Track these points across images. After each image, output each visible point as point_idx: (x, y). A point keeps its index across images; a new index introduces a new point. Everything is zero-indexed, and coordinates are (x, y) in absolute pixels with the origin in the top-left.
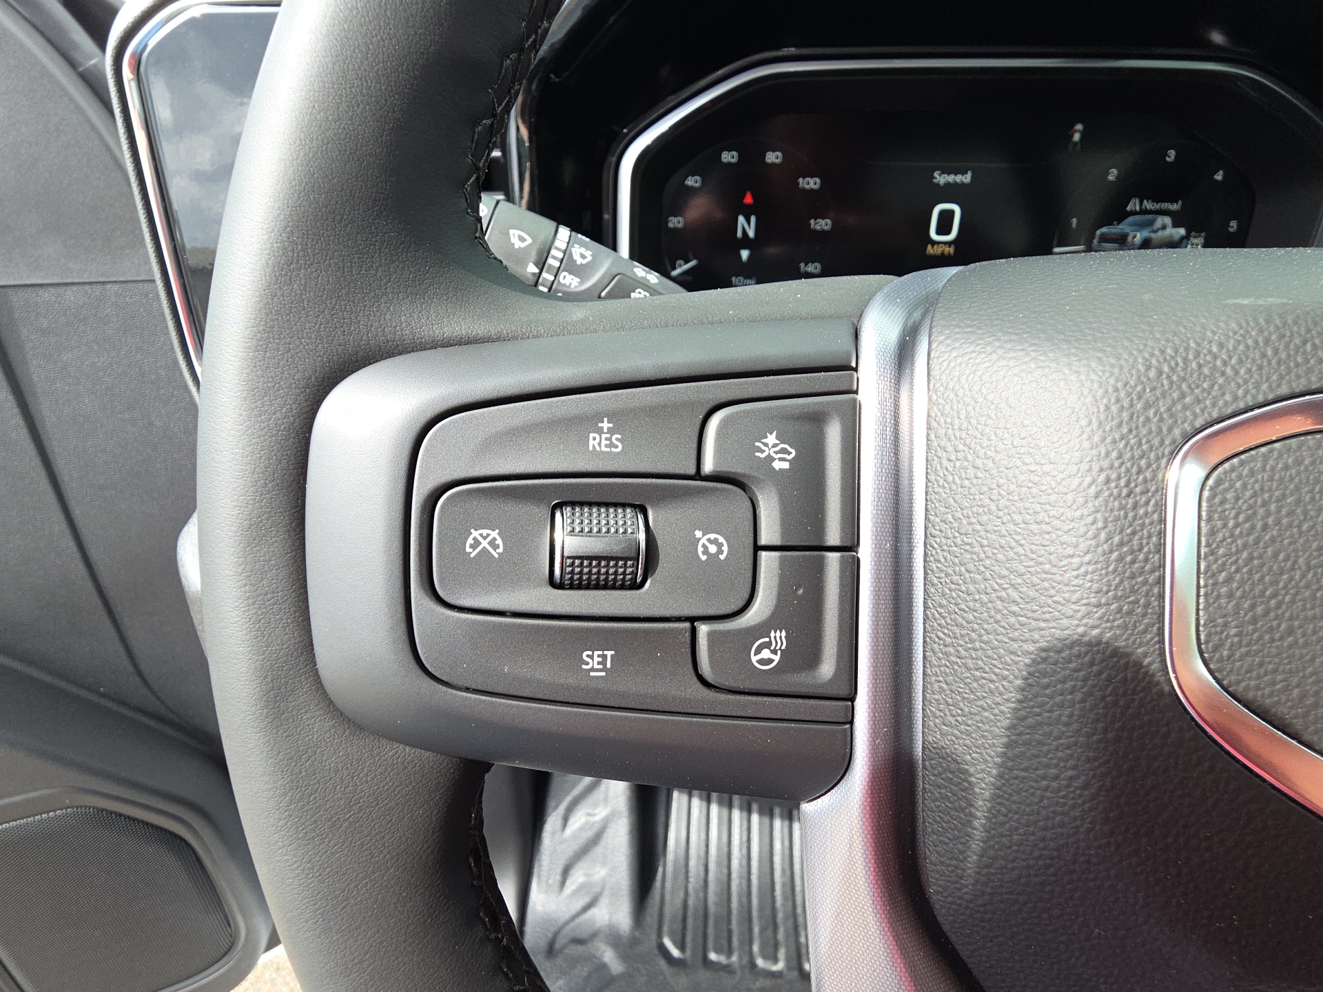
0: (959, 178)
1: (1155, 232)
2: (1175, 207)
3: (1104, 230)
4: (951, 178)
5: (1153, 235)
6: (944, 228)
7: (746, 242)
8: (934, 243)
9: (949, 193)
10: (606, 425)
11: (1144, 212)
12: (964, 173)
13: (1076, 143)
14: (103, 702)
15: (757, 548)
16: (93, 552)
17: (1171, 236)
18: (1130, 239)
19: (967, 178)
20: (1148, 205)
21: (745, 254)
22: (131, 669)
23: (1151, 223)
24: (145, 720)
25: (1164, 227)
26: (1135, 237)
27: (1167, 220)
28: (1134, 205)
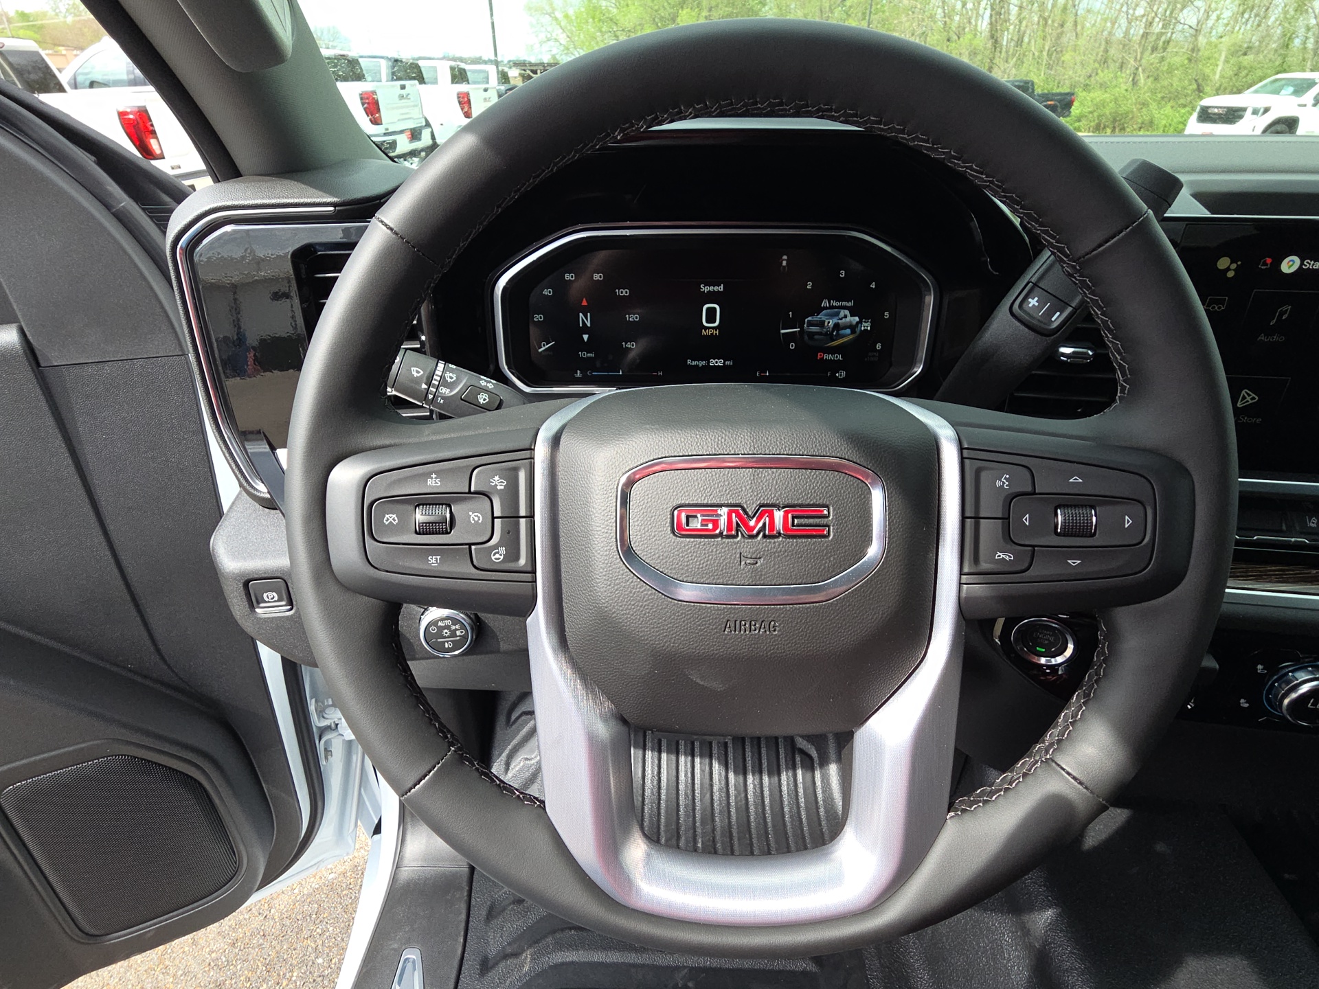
0: (716, 288)
1: (841, 319)
2: (850, 304)
3: (810, 318)
4: (711, 288)
5: (840, 321)
6: (711, 318)
7: (585, 329)
8: (706, 328)
9: (712, 297)
10: (434, 476)
11: (832, 307)
12: (720, 285)
13: (784, 267)
14: (130, 675)
15: (493, 518)
16: (125, 558)
17: (851, 322)
18: (826, 324)
19: (721, 288)
20: (834, 303)
21: (586, 337)
22: (152, 649)
23: (838, 314)
24: (163, 689)
25: (845, 316)
26: (829, 322)
27: (847, 312)
28: (825, 303)
